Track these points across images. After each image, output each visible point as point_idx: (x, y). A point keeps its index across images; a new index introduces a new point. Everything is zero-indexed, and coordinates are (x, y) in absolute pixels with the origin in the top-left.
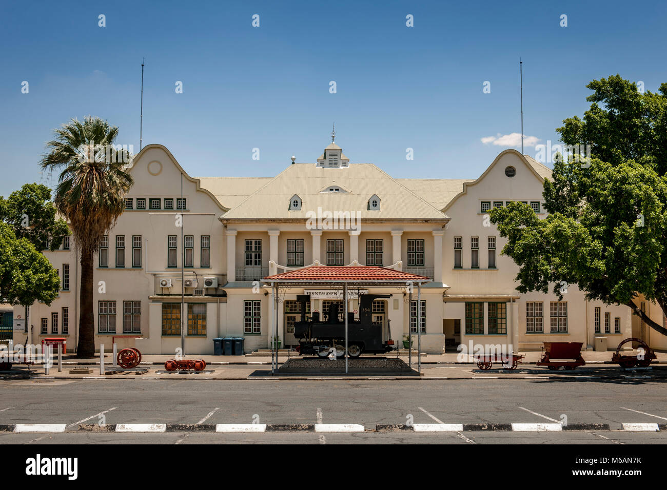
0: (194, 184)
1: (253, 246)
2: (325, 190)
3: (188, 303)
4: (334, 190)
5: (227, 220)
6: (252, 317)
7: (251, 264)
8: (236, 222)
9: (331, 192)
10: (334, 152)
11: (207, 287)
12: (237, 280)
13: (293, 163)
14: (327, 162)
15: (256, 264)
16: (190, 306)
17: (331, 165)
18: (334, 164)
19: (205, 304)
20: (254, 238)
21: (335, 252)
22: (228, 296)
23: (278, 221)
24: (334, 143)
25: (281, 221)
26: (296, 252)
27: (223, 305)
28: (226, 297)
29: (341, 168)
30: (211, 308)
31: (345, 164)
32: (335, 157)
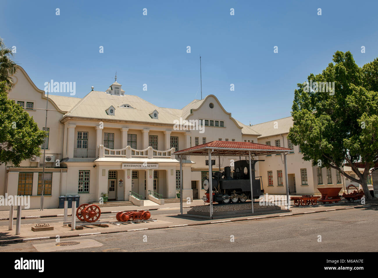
0: (40, 94)
1: (82, 135)
2: (122, 106)
3: (39, 172)
4: (127, 106)
5: (71, 117)
6: (84, 181)
7: (81, 147)
8: (77, 119)
9: (125, 107)
10: (118, 87)
11: (47, 162)
12: (75, 157)
13: (93, 90)
14: (113, 92)
15: (84, 147)
16: (41, 174)
17: (115, 93)
18: (117, 93)
19: (52, 173)
20: (83, 130)
21: (132, 142)
22: (68, 167)
23: (104, 121)
24: (116, 82)
25: (105, 121)
26: (109, 141)
27: (64, 174)
28: (67, 168)
29: (121, 96)
30: (56, 176)
31: (123, 94)
32: (118, 90)
